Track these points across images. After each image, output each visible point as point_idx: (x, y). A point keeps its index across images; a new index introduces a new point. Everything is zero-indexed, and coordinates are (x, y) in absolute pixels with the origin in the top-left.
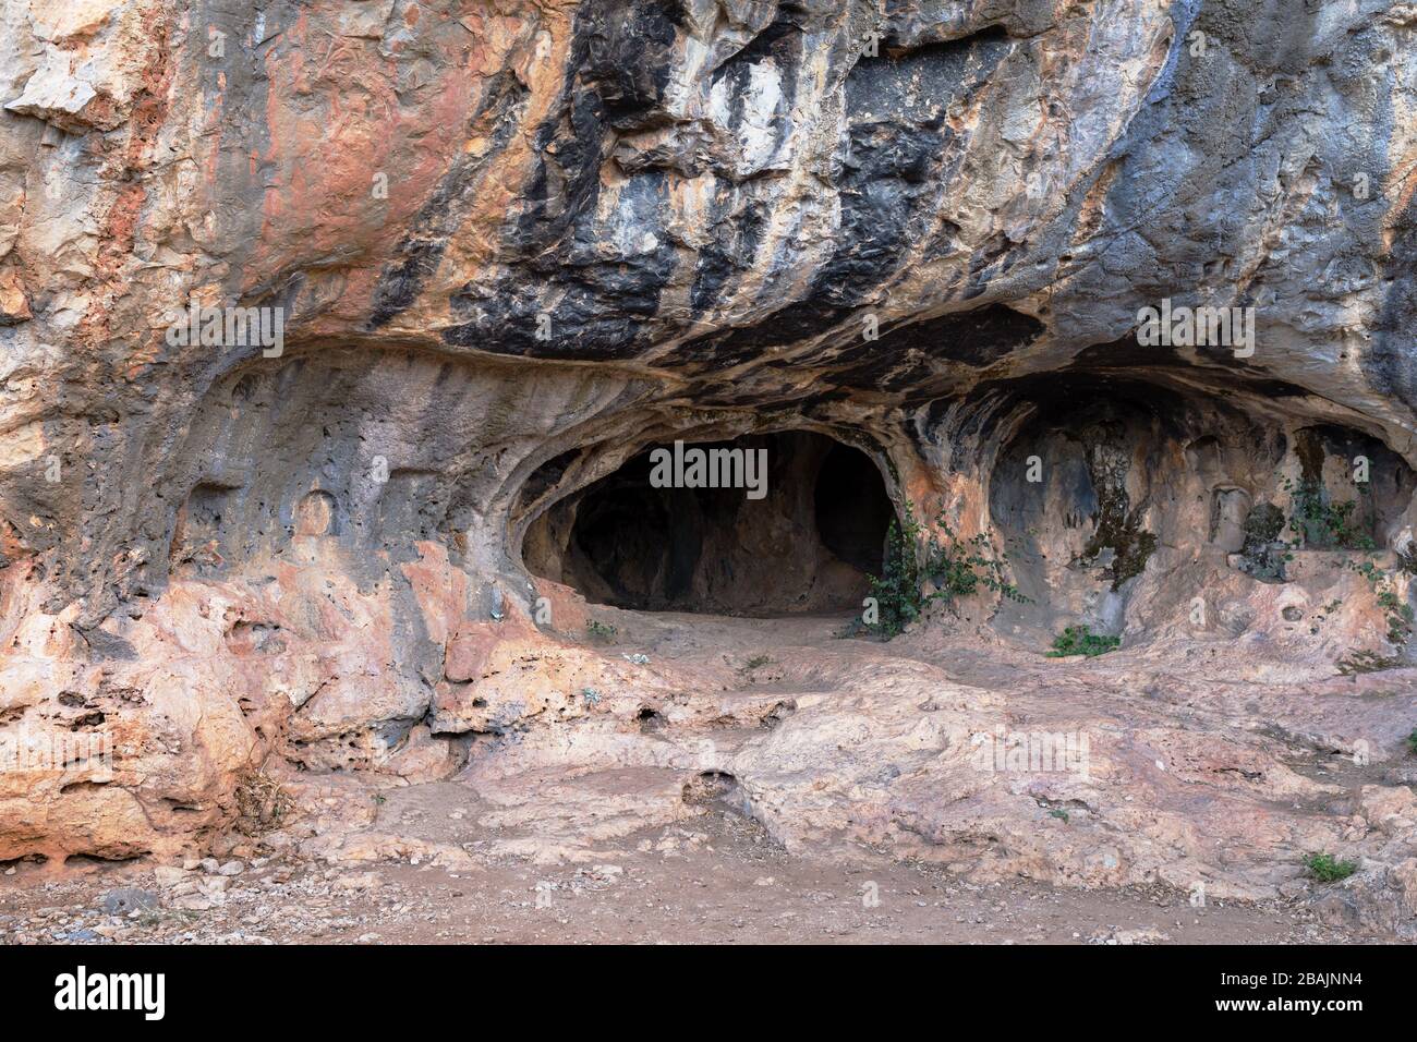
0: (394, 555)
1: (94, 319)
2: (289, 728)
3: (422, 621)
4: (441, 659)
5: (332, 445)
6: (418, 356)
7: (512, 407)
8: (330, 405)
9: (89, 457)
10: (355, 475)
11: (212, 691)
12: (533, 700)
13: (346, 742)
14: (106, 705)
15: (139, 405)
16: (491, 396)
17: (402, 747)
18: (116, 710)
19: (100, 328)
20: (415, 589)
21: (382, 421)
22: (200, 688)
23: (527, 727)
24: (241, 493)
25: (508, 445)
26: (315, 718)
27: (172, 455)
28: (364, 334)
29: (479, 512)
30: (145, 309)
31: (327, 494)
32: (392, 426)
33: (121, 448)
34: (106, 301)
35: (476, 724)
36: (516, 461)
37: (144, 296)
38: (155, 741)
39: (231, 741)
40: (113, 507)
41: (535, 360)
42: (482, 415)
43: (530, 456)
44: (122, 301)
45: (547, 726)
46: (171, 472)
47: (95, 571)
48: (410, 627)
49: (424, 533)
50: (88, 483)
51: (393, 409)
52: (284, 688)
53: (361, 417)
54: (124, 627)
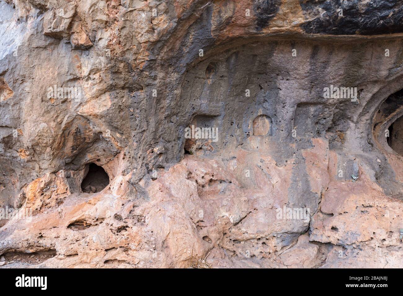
0: (299, 145)
1: (114, 41)
2: (230, 234)
3: (307, 181)
4: (318, 201)
5: (265, 93)
6: (297, 43)
7: (361, 67)
8: (260, 74)
9: (129, 107)
10: (279, 107)
11: (180, 218)
12: (365, 233)
13: (261, 242)
14: (130, 223)
15: (150, 81)
16: (345, 61)
17: (292, 246)
18: (132, 226)
19: (118, 46)
20: (306, 163)
21: (287, 80)
22: (173, 218)
23: (361, 247)
24: (220, 118)
25: (364, 87)
26: (244, 230)
27: (173, 104)
28: (256, 34)
29: (353, 121)
30: (134, 33)
31: (268, 117)
32: (293, 82)
33: (144, 101)
34: (116, 32)
35: (333, 240)
36: (370, 95)
37: (131, 27)
38: (144, 244)
39: (184, 245)
40: (144, 129)
41: (365, 37)
42: (342, 72)
43: (378, 92)
44: (122, 31)
45: (373, 249)
46: (175, 111)
47: (140, 157)
48: (300, 184)
49: (319, 133)
50: (132, 118)
51: (291, 73)
52: (227, 214)
53: (276, 78)
54: (147, 184)
